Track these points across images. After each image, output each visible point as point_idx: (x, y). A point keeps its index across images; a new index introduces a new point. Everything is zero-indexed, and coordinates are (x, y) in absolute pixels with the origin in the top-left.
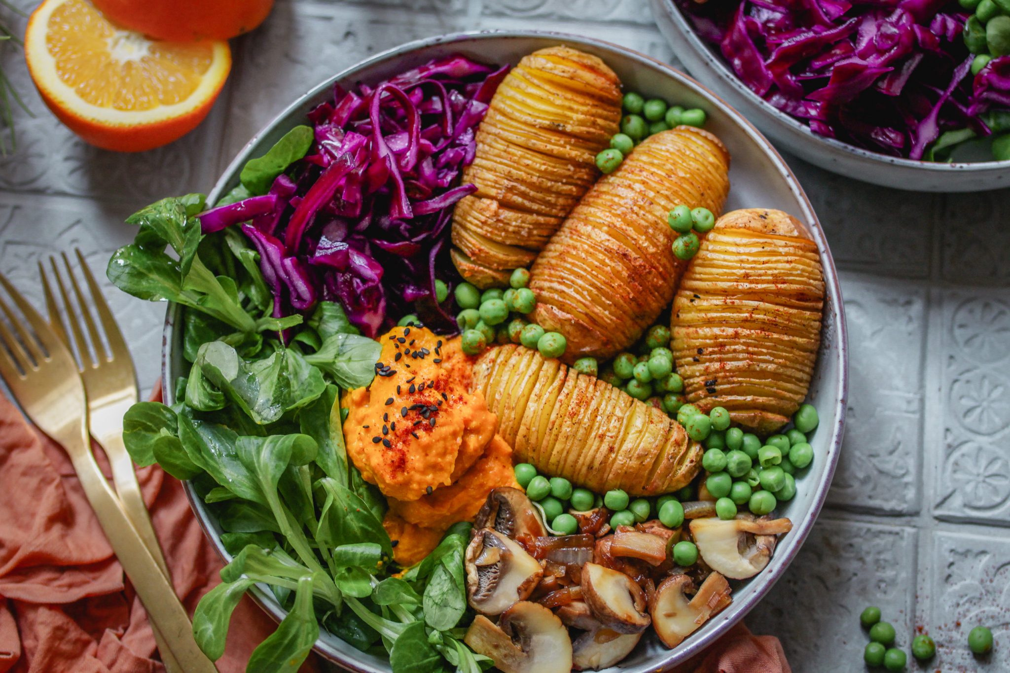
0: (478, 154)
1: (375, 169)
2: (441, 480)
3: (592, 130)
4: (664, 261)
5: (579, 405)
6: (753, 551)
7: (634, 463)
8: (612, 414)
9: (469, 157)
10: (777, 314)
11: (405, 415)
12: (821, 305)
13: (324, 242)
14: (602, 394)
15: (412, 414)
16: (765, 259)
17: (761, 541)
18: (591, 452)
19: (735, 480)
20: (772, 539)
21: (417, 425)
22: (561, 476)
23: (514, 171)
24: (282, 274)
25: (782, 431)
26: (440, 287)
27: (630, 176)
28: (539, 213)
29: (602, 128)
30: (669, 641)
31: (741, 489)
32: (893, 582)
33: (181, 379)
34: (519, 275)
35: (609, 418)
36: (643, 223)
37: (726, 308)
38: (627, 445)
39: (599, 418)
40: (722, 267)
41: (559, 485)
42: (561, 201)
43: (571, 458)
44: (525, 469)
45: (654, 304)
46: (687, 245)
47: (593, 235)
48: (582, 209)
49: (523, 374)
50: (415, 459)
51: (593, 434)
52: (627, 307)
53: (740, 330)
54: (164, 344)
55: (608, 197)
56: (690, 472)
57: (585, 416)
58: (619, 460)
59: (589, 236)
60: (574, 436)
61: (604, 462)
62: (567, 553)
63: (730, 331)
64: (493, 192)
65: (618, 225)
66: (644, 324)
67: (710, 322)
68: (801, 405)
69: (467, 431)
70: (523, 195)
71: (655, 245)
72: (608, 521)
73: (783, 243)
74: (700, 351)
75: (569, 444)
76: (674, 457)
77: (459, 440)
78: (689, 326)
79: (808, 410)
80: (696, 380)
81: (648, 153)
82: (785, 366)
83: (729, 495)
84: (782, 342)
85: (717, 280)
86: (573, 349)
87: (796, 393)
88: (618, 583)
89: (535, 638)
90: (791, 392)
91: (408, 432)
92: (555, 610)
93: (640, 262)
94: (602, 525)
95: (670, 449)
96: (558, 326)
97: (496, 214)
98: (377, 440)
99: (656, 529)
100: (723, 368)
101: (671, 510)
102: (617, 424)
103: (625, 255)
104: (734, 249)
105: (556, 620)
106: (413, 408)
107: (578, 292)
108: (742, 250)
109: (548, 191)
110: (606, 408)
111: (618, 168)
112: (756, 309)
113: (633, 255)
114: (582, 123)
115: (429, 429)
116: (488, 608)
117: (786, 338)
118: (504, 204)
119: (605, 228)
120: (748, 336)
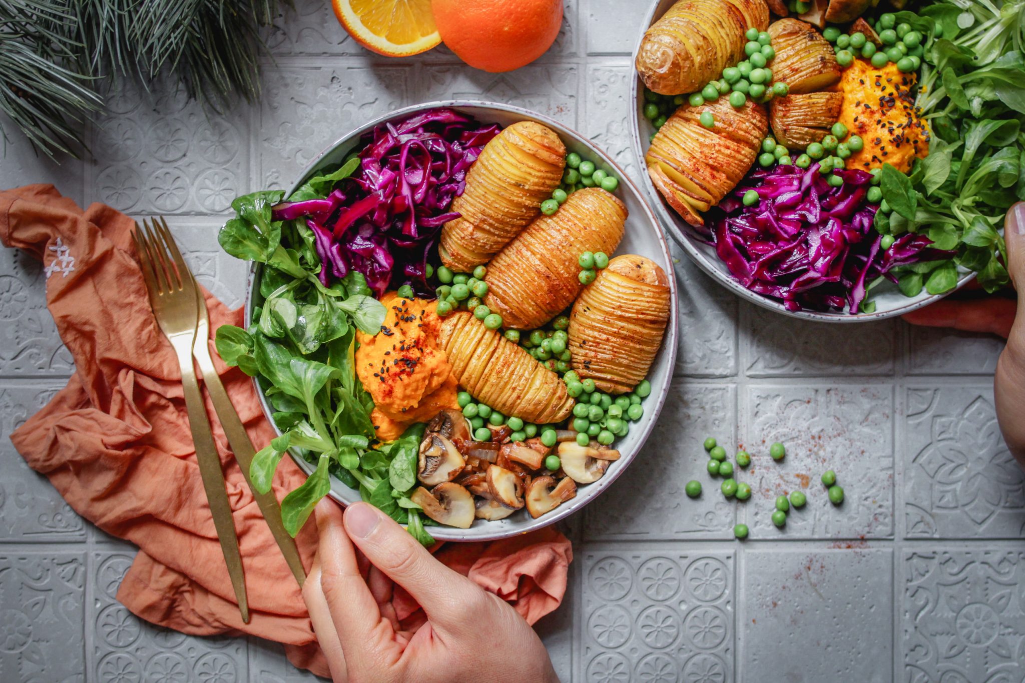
0: (466, 191)
1: (398, 200)
2: (412, 404)
3: (542, 188)
4: (572, 282)
5: (503, 366)
6: (594, 468)
7: (531, 407)
8: (523, 375)
9: (459, 192)
10: (635, 332)
11: (396, 363)
12: (664, 326)
13: (359, 240)
14: (519, 360)
15: (400, 364)
16: (634, 298)
17: (600, 463)
18: (506, 397)
19: (591, 422)
20: (607, 463)
21: (403, 372)
22: (485, 404)
23: (487, 210)
24: (329, 254)
25: (627, 395)
26: (429, 269)
27: (561, 223)
28: (498, 236)
29: (549, 186)
30: (534, 515)
31: (594, 429)
32: (723, 420)
33: (256, 308)
34: (479, 271)
35: (520, 377)
36: (563, 257)
37: (604, 322)
38: (528, 396)
39: (514, 377)
40: (606, 297)
41: (483, 409)
42: (514, 229)
43: (493, 397)
44: (464, 397)
45: (562, 306)
46: (588, 278)
47: (531, 260)
48: (526, 236)
49: (472, 339)
50: (398, 391)
51: (509, 386)
52: (544, 307)
53: (610, 337)
54: (249, 285)
55: (544, 234)
56: (565, 415)
57: (506, 374)
58: (523, 405)
59: (528, 259)
60: (497, 385)
61: (513, 404)
62: (480, 453)
63: (604, 337)
64: (472, 220)
65: (547, 256)
66: (553, 316)
67: (593, 328)
68: (641, 382)
69: (432, 375)
70: (491, 225)
71: (569, 273)
72: (510, 435)
73: (647, 288)
74: (584, 342)
75: (493, 389)
76: (556, 406)
77: (427, 382)
78: (581, 325)
79: (646, 385)
80: (579, 358)
81: (576, 207)
82: (633, 362)
83: (586, 431)
84: (635, 348)
85: (603, 304)
86: (506, 325)
87: (639, 376)
88: (508, 479)
89: (453, 503)
90: (636, 376)
91: (397, 375)
92: (467, 487)
93: (556, 282)
94: (506, 437)
95: (554, 402)
96: (499, 311)
97: (472, 234)
98: (376, 375)
99: (538, 446)
100: (596, 357)
101: (549, 436)
102: (525, 382)
103: (548, 277)
104: (615, 288)
105: (468, 494)
106: (402, 360)
107: (514, 293)
108: (621, 290)
109: (507, 223)
110: (519, 370)
111: (555, 214)
112: (622, 327)
113: (554, 277)
114: (535, 184)
115: (409, 374)
116: (429, 481)
117: (638, 346)
118: (477, 227)
119: (539, 256)
120: (615, 342)
